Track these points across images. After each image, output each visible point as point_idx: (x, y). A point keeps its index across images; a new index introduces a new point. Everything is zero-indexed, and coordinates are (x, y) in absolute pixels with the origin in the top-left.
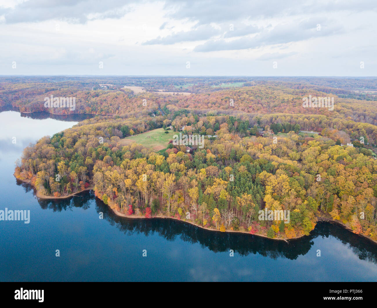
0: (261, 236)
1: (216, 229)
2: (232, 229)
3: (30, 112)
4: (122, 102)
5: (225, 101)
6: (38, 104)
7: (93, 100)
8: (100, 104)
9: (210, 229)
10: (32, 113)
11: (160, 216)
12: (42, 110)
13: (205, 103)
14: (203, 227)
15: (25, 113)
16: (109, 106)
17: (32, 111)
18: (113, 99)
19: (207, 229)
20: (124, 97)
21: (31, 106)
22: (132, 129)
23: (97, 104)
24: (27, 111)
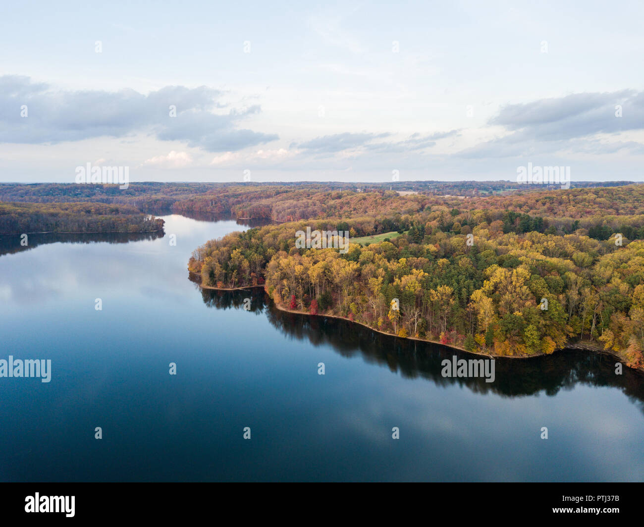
0: (457, 348)
1: (394, 333)
2: (417, 335)
3: (248, 218)
4: (371, 205)
5: (543, 203)
6: (260, 207)
7: (332, 202)
8: (339, 208)
9: (387, 333)
10: (250, 220)
11: (330, 314)
12: (264, 217)
13: (504, 205)
14: (378, 330)
15: (242, 218)
16: (351, 211)
17: (250, 217)
18: (359, 201)
19: (382, 332)
20: (375, 198)
21: (251, 210)
22: (354, 228)
23: (335, 208)
24: (245, 216)
